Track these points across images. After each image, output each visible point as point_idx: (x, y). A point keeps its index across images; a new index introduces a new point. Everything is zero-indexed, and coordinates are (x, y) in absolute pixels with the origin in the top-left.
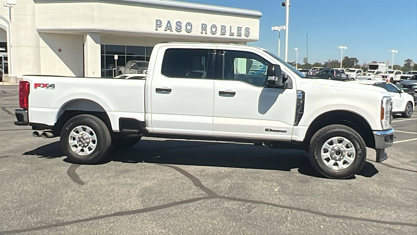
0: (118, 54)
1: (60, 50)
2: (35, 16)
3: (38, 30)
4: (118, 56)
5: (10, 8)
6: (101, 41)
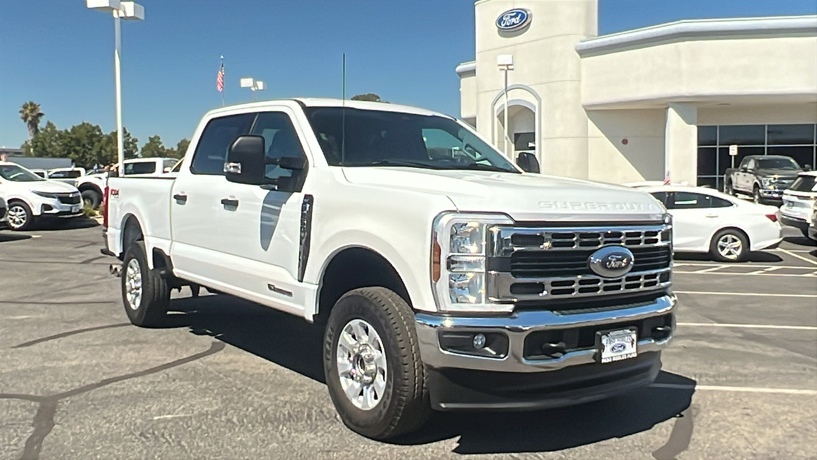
0: (738, 145)
1: (625, 142)
2: (580, 81)
3: (585, 107)
4: (738, 148)
5: (506, 71)
6: (698, 119)
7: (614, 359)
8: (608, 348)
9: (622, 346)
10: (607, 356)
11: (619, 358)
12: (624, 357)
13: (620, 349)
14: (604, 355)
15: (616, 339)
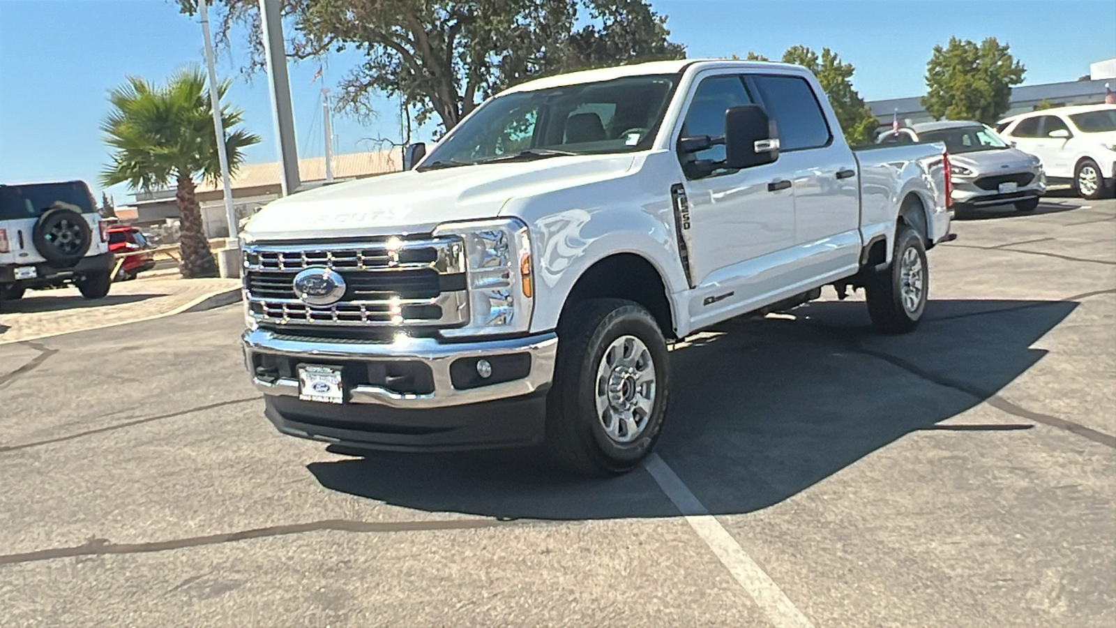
7: (314, 399)
8: (309, 384)
9: (325, 386)
10: (308, 393)
11: (320, 399)
12: (326, 400)
13: (323, 389)
14: (304, 391)
15: (318, 377)
